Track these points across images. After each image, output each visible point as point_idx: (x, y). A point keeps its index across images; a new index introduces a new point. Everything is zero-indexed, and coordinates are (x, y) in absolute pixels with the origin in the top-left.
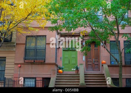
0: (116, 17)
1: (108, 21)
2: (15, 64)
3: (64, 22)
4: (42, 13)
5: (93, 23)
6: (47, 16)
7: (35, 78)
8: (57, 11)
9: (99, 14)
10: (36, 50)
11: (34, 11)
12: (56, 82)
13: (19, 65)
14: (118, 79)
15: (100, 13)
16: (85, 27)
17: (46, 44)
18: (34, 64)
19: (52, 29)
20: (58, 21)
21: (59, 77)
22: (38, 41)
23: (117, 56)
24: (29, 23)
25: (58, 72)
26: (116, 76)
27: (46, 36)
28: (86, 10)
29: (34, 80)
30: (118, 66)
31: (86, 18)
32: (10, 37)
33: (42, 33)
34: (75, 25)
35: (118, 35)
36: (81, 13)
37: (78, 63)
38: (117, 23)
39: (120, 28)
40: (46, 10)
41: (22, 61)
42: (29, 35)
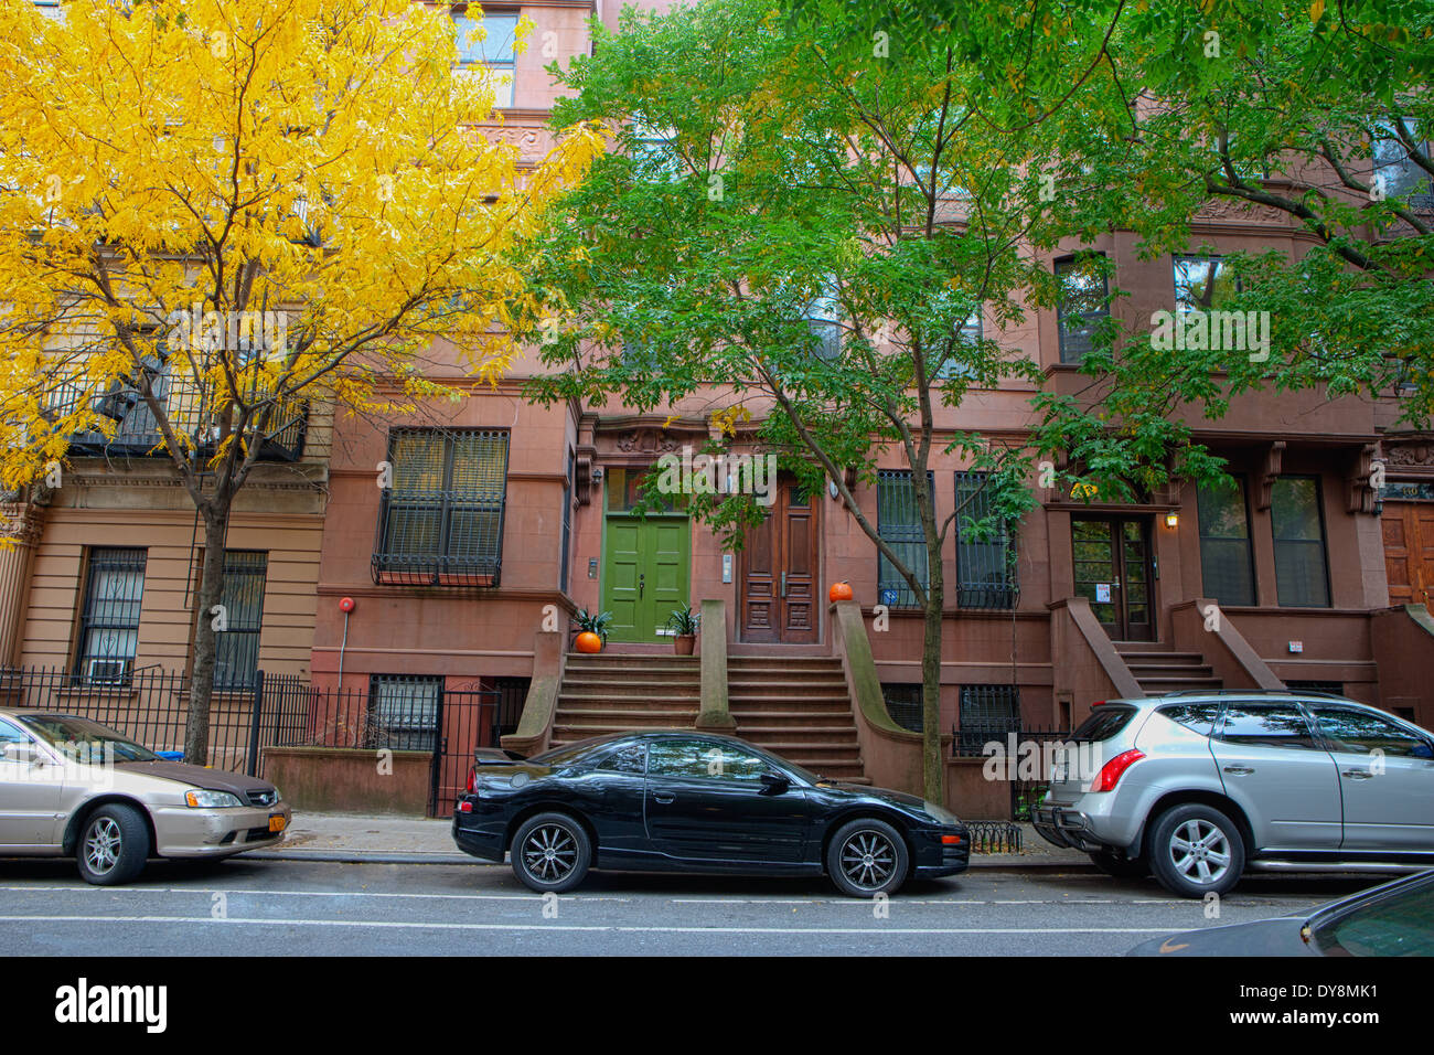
0: (916, 335)
1: (868, 355)
2: (323, 593)
3: (618, 350)
4: (491, 297)
5: (787, 364)
6: (516, 313)
7: (440, 678)
8: (576, 285)
9: (819, 315)
10: (446, 514)
11: (440, 279)
12: (561, 702)
13: (347, 602)
14: (918, 687)
15: (824, 308)
16: (738, 385)
17: (509, 478)
18: (433, 596)
19: (545, 390)
20: (583, 345)
21: (578, 673)
22: (461, 461)
23: (915, 560)
24: (410, 355)
25: (574, 644)
26: (908, 669)
27: (506, 431)
28: (744, 289)
29: (430, 690)
30: (920, 616)
31: (746, 331)
32: (295, 431)
33: (484, 413)
34: (680, 373)
35: (926, 440)
36: (718, 305)
37: (694, 596)
38: (917, 366)
39: (936, 398)
40: (513, 280)
41: (362, 578)
42: (405, 422)
